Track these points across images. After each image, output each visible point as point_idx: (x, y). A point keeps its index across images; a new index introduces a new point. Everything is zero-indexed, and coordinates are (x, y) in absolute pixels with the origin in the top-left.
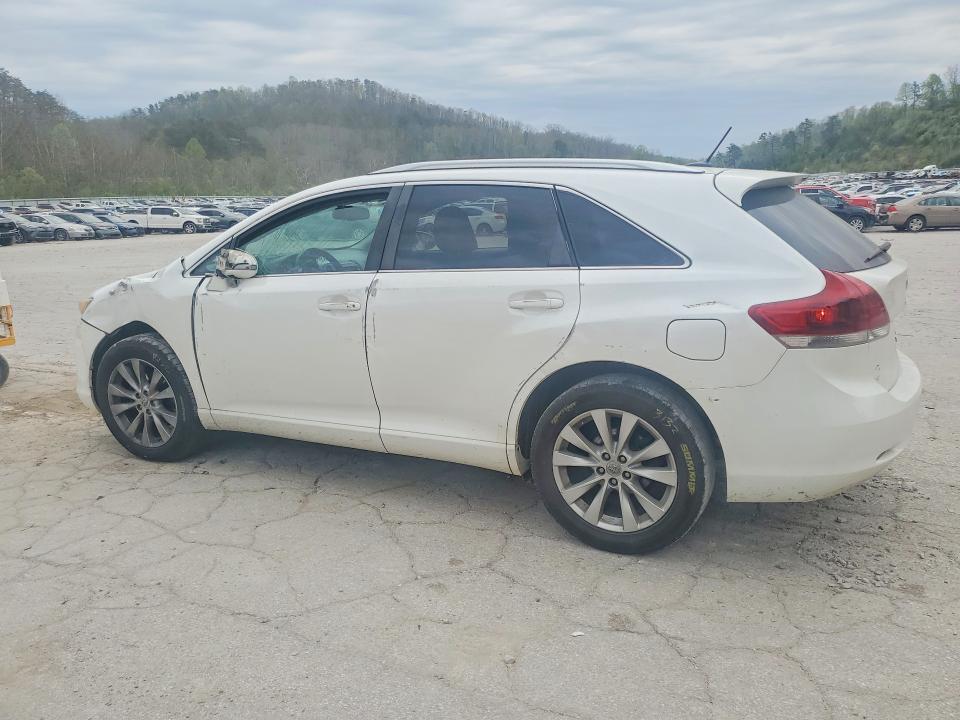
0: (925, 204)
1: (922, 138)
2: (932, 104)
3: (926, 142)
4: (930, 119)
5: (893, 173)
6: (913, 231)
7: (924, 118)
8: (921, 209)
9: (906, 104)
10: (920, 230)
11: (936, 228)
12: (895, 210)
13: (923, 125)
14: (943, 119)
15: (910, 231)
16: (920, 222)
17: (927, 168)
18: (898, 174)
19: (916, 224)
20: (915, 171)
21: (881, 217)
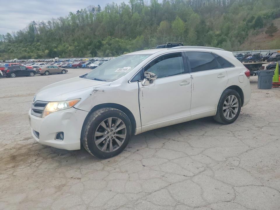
0: (48, 68)
1: (10, 51)
2: (10, 41)
3: (12, 52)
4: (11, 46)
5: (5, 61)
6: (47, 75)
7: (8, 45)
8: (47, 69)
9: (2, 41)
10: (49, 75)
11: (51, 74)
12: (41, 69)
13: (9, 47)
14: (15, 46)
15: (46, 75)
16: (48, 72)
17: (15, 59)
18: (6, 61)
19: (47, 73)
20: (12, 60)
21: (37, 72)
